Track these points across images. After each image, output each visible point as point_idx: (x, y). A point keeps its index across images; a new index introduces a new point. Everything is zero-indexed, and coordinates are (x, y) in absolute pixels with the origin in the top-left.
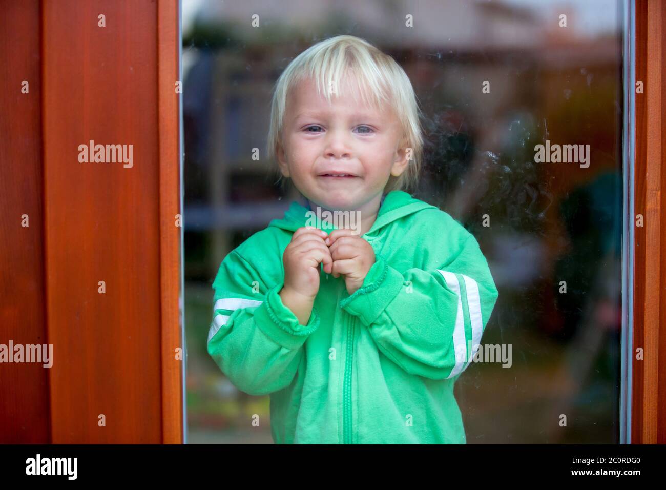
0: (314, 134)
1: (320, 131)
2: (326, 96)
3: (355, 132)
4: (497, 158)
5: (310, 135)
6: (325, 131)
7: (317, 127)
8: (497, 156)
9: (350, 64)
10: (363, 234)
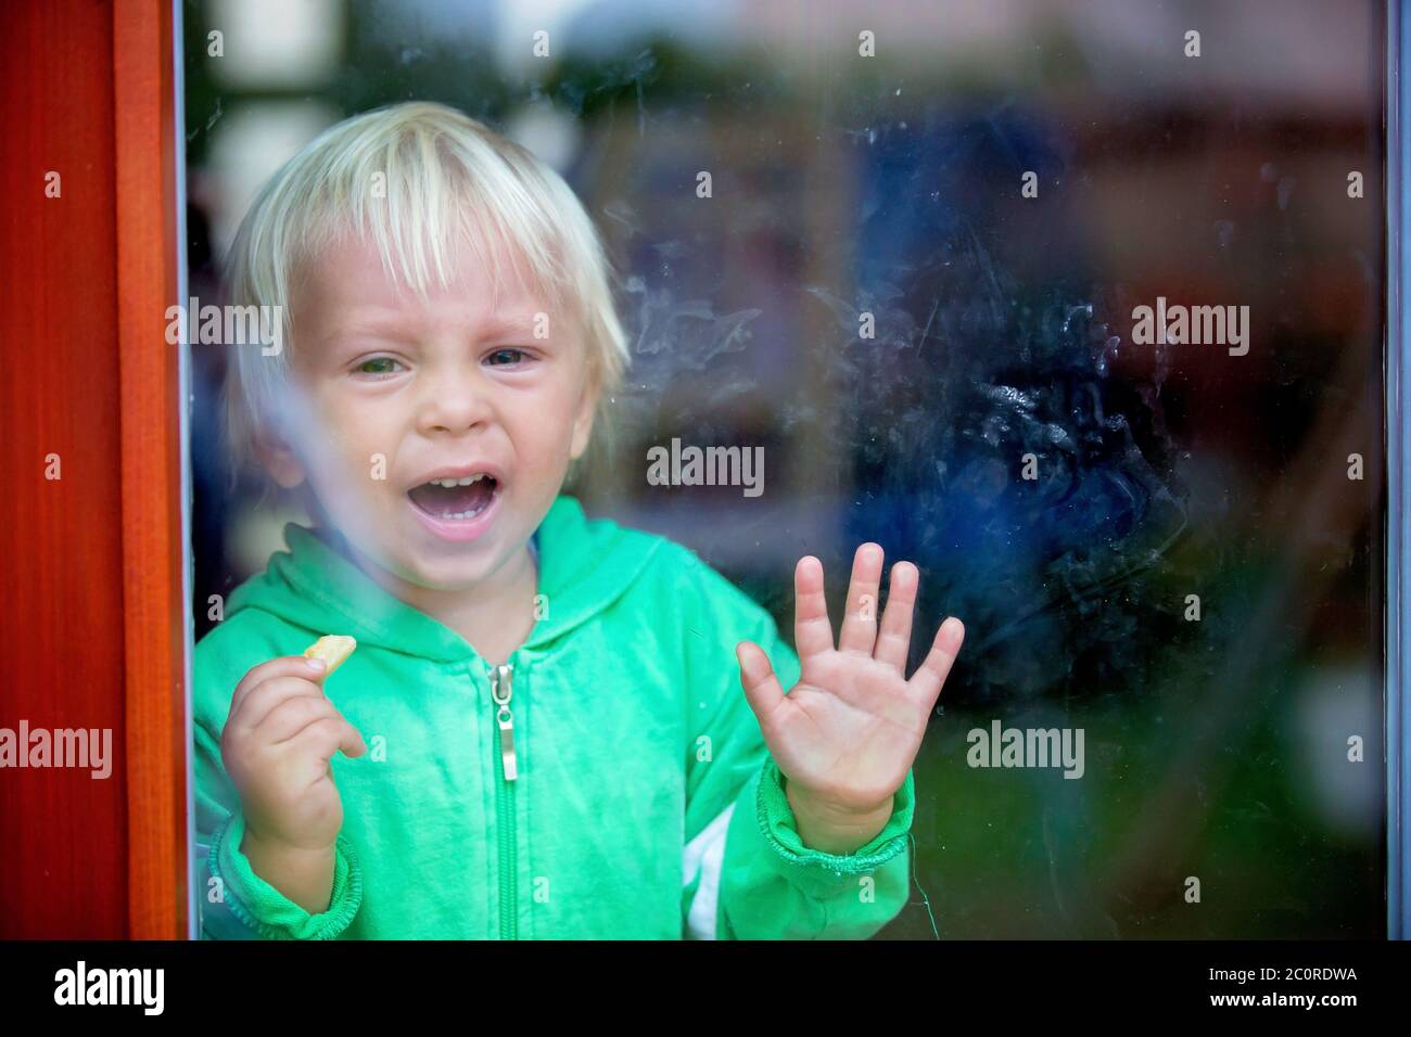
0: (379, 379)
1: (391, 370)
2: (414, 286)
3: (487, 365)
4: (1032, 405)
5: (372, 383)
6: (408, 369)
7: (385, 359)
8: (1030, 399)
9: (462, 192)
10: (517, 647)
